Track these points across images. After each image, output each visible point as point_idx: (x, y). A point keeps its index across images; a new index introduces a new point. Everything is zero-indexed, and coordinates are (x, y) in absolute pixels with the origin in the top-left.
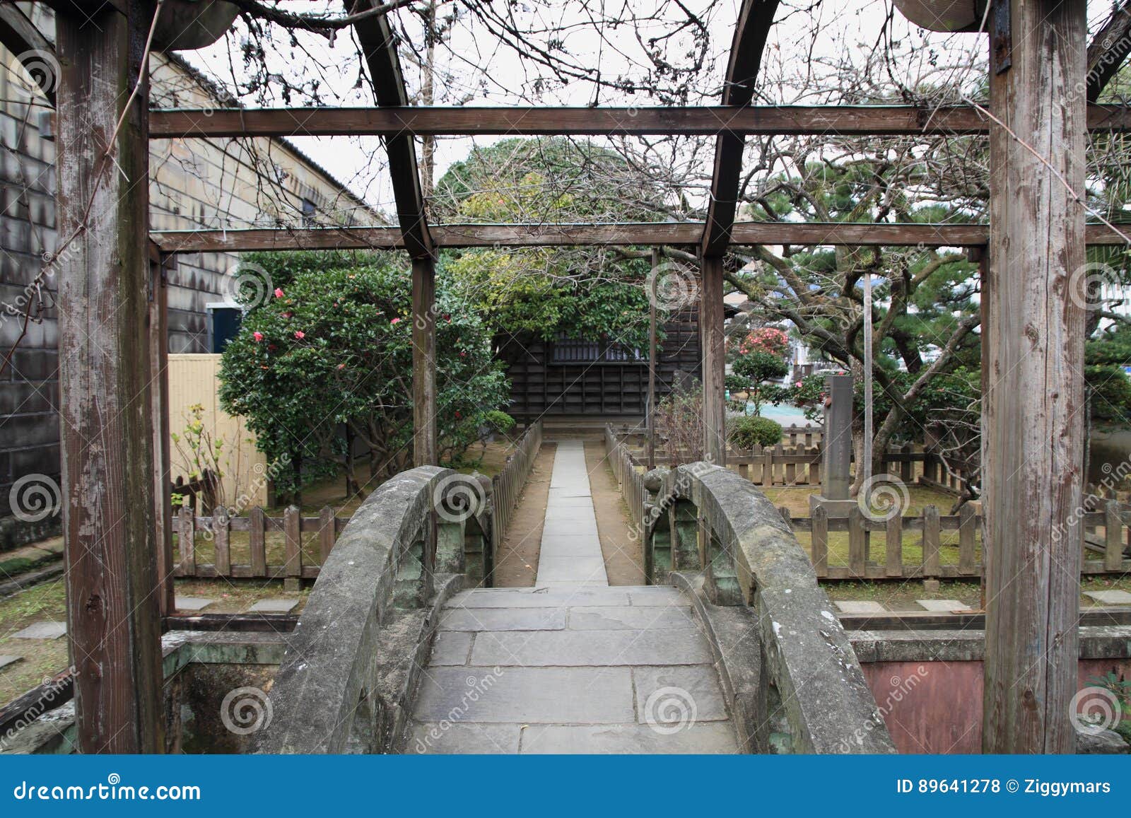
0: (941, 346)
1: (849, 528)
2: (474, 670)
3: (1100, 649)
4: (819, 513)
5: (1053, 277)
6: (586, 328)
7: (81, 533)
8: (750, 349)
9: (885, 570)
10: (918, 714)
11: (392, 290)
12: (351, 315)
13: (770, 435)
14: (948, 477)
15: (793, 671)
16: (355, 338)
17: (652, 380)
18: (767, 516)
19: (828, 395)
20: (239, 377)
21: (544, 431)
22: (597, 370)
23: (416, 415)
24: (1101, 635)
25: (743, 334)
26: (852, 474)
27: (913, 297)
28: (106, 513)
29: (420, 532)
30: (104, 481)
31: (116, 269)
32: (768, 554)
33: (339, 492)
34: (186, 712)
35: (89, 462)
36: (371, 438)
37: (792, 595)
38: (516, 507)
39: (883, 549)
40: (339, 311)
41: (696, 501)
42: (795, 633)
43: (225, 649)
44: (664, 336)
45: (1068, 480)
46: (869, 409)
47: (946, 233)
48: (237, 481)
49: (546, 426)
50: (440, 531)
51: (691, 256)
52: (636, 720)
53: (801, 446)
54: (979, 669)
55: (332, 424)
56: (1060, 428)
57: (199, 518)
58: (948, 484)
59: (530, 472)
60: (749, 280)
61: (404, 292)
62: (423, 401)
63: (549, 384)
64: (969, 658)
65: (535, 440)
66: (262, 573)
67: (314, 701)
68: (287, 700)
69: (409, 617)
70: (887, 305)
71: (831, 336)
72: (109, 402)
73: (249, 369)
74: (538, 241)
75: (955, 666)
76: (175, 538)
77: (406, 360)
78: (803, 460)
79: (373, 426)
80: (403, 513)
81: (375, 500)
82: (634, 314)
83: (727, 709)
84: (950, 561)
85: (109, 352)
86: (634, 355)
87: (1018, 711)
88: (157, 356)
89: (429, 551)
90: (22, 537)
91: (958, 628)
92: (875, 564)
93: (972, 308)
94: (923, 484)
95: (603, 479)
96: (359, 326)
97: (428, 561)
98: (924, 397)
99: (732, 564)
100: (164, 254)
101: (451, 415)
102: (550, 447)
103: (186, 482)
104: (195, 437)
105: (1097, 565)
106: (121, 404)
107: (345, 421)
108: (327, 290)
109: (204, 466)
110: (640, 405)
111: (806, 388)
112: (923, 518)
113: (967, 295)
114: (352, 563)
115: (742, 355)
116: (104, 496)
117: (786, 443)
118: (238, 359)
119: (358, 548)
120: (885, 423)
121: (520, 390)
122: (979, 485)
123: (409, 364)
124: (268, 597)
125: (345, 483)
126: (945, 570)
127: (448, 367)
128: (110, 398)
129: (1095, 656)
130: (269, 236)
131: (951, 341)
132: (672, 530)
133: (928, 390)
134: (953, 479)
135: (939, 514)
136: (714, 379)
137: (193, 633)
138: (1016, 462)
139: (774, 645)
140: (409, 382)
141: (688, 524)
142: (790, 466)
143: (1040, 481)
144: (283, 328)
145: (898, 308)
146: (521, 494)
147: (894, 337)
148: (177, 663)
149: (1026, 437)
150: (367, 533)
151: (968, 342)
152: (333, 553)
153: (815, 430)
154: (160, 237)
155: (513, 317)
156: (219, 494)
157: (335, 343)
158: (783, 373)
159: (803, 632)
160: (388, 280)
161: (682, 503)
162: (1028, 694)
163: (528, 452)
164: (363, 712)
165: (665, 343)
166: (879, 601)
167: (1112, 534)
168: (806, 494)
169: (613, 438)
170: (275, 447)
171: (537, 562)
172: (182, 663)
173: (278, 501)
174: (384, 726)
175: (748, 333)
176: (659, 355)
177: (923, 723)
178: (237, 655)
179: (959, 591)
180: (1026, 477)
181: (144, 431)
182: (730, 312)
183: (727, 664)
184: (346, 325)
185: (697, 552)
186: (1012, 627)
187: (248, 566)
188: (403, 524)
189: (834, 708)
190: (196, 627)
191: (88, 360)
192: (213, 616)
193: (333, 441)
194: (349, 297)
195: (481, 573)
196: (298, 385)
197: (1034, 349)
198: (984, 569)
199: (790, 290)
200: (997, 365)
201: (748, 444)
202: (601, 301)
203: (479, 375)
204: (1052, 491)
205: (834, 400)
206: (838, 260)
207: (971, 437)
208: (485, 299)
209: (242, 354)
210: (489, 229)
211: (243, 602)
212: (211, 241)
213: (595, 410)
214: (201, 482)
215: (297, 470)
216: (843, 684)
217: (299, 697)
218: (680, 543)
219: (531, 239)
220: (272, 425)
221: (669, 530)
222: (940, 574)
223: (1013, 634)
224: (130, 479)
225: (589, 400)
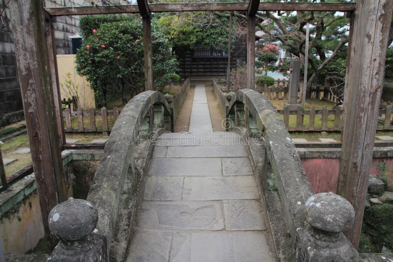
0: (333, 51)
1: (297, 114)
2: (167, 159)
3: (379, 154)
4: (287, 108)
5: (379, 14)
6: (206, 44)
7: (29, 111)
8: (264, 52)
9: (308, 128)
10: (317, 175)
11: (136, 29)
12: (121, 39)
13: (270, 82)
14: (332, 97)
15: (276, 157)
16: (123, 47)
17: (229, 62)
18: (269, 106)
19: (291, 68)
20: (82, 62)
21: (191, 81)
22: (209, 59)
23: (146, 74)
24: (379, 150)
25: (262, 47)
26: (299, 96)
27: (324, 32)
28: (37, 104)
29: (148, 113)
30: (35, 93)
31: (31, 14)
32: (269, 119)
33: (120, 103)
34: (72, 176)
35: (30, 86)
36: (131, 83)
37: (277, 132)
38: (181, 107)
39: (308, 122)
40: (117, 37)
41: (244, 102)
42: (277, 145)
43: (84, 155)
44: (234, 47)
45: (376, 90)
46: (306, 73)
47: (338, 6)
48: (85, 100)
49: (192, 79)
50: (155, 114)
51: (244, 16)
52: (222, 174)
53: (281, 86)
54: (338, 161)
55: (116, 78)
56: (375, 72)
57: (72, 112)
58: (332, 100)
59: (186, 95)
60: (265, 26)
61: (140, 30)
62: (148, 69)
63: (193, 65)
64: (335, 157)
65: (188, 85)
66: (95, 130)
67: (113, 168)
68: (104, 167)
69: (145, 142)
70: (314, 36)
71: (294, 46)
72: (34, 64)
73: (86, 59)
74: (188, 9)
75: (330, 160)
76: (64, 119)
77: (141, 55)
78: (281, 91)
79: (131, 79)
80: (142, 106)
81: (132, 102)
82: (223, 39)
83: (253, 171)
84: (331, 125)
85: (32, 46)
86: (223, 54)
87: (351, 169)
88: (52, 55)
89: (151, 120)
90: (12, 120)
91: (332, 147)
92: (305, 126)
93: (345, 37)
94: (323, 100)
95: (212, 98)
96: (125, 42)
97: (151, 124)
98: (326, 69)
99: (256, 123)
100: (51, 16)
101: (158, 74)
102: (193, 87)
103: (67, 100)
104: (69, 84)
105: (381, 127)
106: (39, 65)
107: (121, 77)
108: (112, 30)
109: (72, 95)
110: (225, 72)
111: (284, 65)
112: (322, 111)
113: (344, 32)
114: (124, 122)
115: (261, 55)
116: (36, 98)
117: (276, 85)
118: (82, 56)
119: (126, 117)
120: (312, 78)
121: (182, 66)
122: (343, 100)
123: (143, 56)
124: (97, 138)
125: (122, 99)
126: (329, 128)
127: (157, 57)
128: (34, 63)
129: (377, 157)
130: (89, 9)
131: (337, 48)
132: (236, 113)
133: (328, 66)
134: (334, 98)
135: (328, 110)
136: (251, 60)
137: (73, 150)
138: (358, 85)
139: (270, 149)
140: (143, 62)
141: (241, 111)
142: (277, 93)
143: (367, 91)
144: (97, 44)
145: (319, 37)
146: (183, 103)
147: (316, 47)
148: (68, 160)
149: (363, 75)
150: (129, 112)
151: (343, 49)
152: (118, 119)
153: (286, 81)
154: (49, 10)
155: (179, 40)
156: (78, 104)
157: (116, 49)
158: (276, 61)
159: (280, 144)
160: (134, 25)
161: (239, 103)
162: (355, 164)
163: (185, 89)
164: (130, 172)
165: (234, 50)
166: (306, 139)
167: (388, 117)
168: (282, 103)
169: (215, 83)
170: (97, 87)
171: (189, 125)
172: (70, 160)
173: (99, 106)
174: (138, 177)
175: (263, 46)
176: (232, 54)
177: (318, 178)
178: (88, 157)
179: (333, 136)
180: (361, 89)
181: (48, 75)
182: (258, 38)
183: (254, 157)
184: (119, 42)
185: (244, 121)
186: (352, 142)
187: (90, 128)
188: (142, 110)
189: (289, 169)
190: (74, 148)
191: (25, 49)
192: (79, 144)
193: (117, 85)
194: (120, 32)
195: (170, 128)
196: (103, 64)
197: (369, 42)
198: (342, 128)
199: (280, 30)
200: (354, 49)
201: (263, 85)
202: (211, 34)
203: (168, 60)
204: (370, 94)
205: (294, 69)
206: (298, 18)
207: (341, 83)
208: (169, 33)
209: (83, 54)
210: (170, 5)
211: (89, 140)
212: (68, 11)
213: (209, 74)
214: (72, 100)
215: (105, 95)
216: (293, 161)
217: (108, 167)
218: (238, 117)
219: (185, 9)
220: (96, 79)
221: (234, 113)
222: (327, 130)
223: (352, 144)
224: (45, 92)
225: (207, 70)
